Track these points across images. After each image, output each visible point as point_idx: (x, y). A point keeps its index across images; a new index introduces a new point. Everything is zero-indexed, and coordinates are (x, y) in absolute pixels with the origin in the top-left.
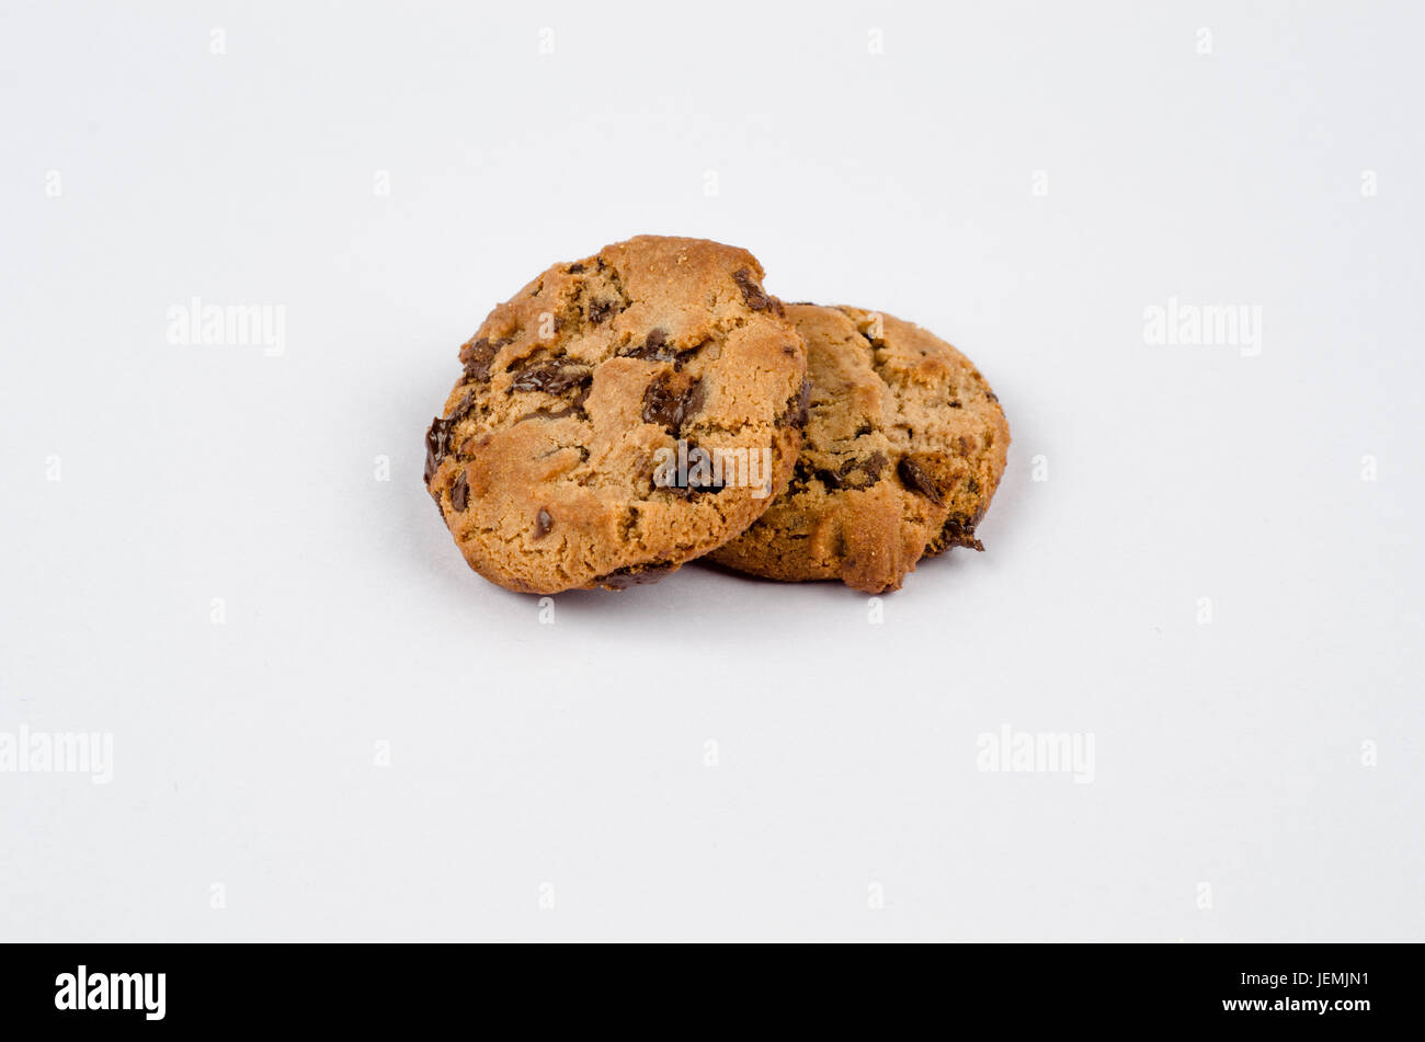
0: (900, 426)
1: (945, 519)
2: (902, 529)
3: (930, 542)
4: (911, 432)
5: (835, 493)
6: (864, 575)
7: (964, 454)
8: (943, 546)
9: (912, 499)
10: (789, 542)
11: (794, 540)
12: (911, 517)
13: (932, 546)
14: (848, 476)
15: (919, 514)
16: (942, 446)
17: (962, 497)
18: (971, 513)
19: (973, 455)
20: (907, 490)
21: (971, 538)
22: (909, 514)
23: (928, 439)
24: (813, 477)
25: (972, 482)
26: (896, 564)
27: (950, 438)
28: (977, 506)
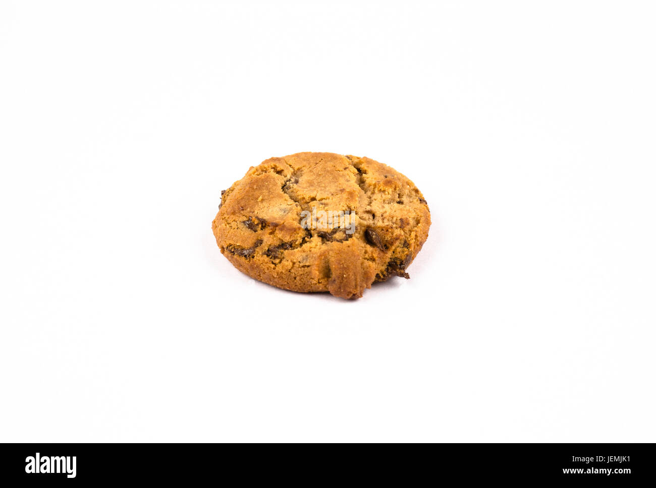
0: (368, 212)
1: (388, 260)
2: (362, 264)
3: (379, 273)
4: (374, 216)
5: (326, 244)
6: (340, 288)
7: (401, 227)
8: (386, 275)
9: (369, 248)
10: (300, 269)
11: (303, 268)
12: (368, 258)
13: (381, 275)
14: (334, 236)
15: (373, 256)
16: (391, 223)
17: (399, 249)
18: (403, 258)
19: (407, 228)
20: (367, 244)
21: (402, 271)
22: (367, 256)
23: (383, 219)
24: (316, 235)
25: (405, 242)
26: (358, 283)
27: (395, 219)
28: (407, 255)
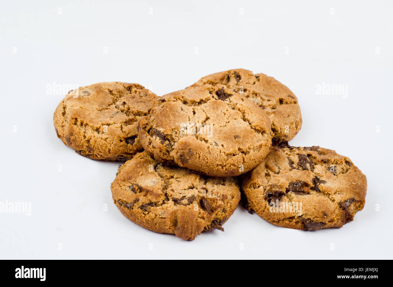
0: (204, 189)
1: (213, 219)
2: (197, 220)
5: (177, 206)
6: (182, 233)
7: (223, 200)
8: (210, 228)
9: (202, 211)
10: (159, 219)
11: (161, 219)
12: (200, 217)
13: (207, 227)
14: (182, 201)
15: (203, 216)
16: (216, 197)
17: (220, 213)
18: (222, 219)
19: (226, 201)
20: (201, 208)
21: (220, 226)
22: (200, 216)
23: (212, 194)
24: (171, 200)
25: (224, 209)
26: (193, 231)
27: (219, 194)
28: (224, 217)
